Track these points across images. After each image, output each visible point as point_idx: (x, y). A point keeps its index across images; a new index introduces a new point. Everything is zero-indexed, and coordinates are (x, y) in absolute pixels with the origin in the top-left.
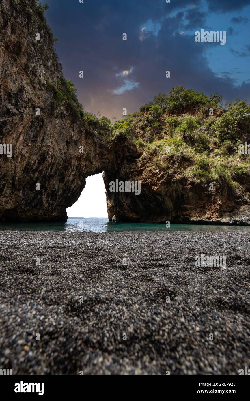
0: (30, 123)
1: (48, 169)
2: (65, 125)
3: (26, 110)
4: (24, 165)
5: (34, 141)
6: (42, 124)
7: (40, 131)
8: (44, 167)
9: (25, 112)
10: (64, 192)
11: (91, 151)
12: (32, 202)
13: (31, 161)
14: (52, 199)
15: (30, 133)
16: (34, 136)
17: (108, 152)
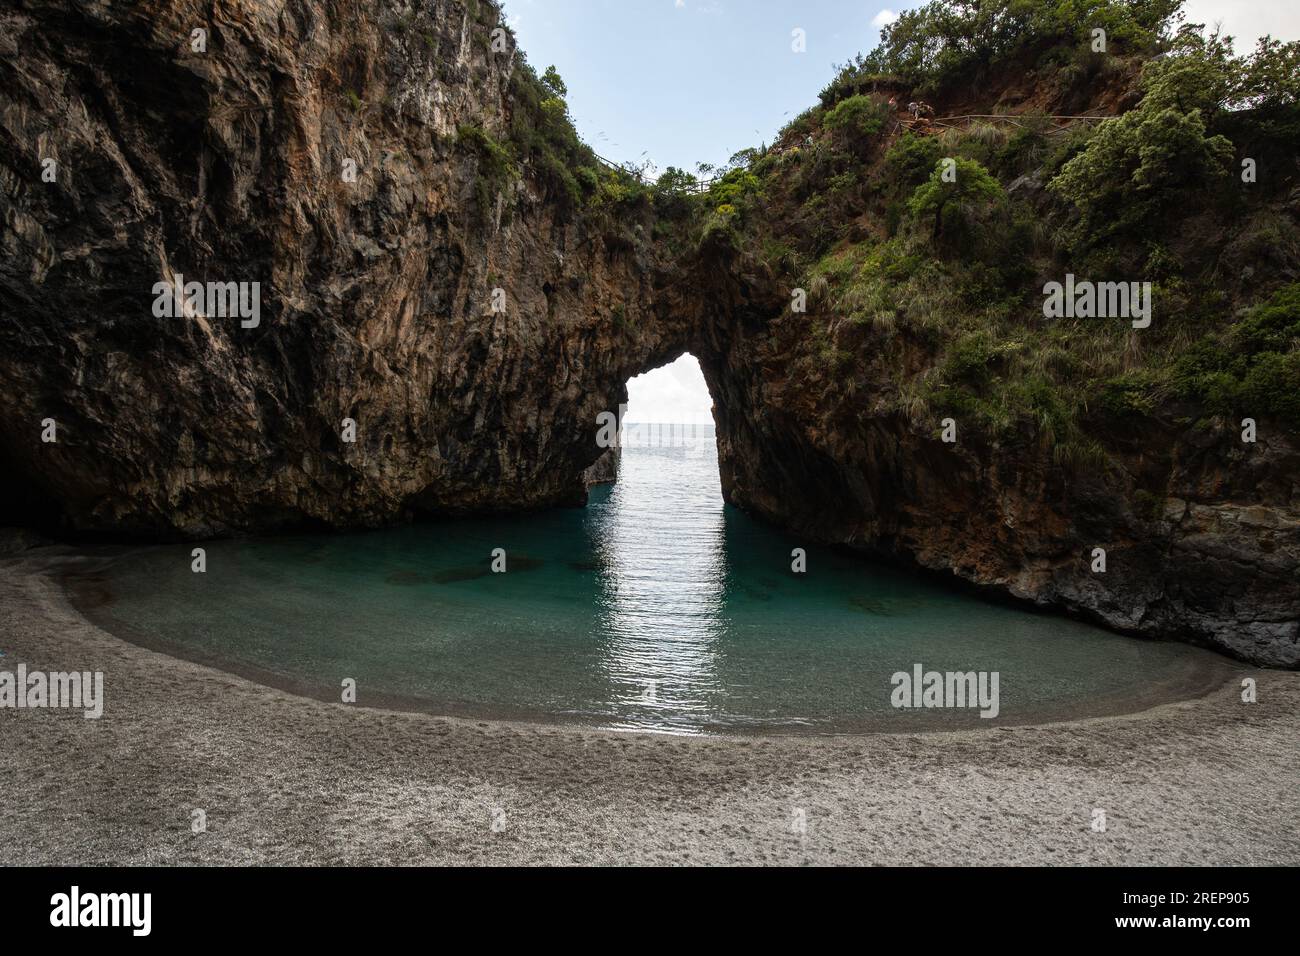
0: (424, 268)
1: (500, 379)
2: (534, 236)
3: (406, 238)
4: (430, 382)
5: (444, 313)
6: (457, 260)
7: (456, 281)
8: (486, 375)
9: (404, 246)
10: (558, 432)
11: (627, 300)
12: (468, 470)
13: (446, 370)
14: (526, 455)
15: (430, 292)
16: (442, 301)
17: (685, 294)
